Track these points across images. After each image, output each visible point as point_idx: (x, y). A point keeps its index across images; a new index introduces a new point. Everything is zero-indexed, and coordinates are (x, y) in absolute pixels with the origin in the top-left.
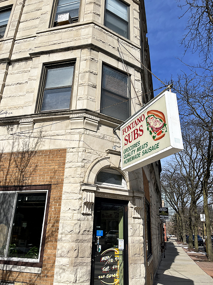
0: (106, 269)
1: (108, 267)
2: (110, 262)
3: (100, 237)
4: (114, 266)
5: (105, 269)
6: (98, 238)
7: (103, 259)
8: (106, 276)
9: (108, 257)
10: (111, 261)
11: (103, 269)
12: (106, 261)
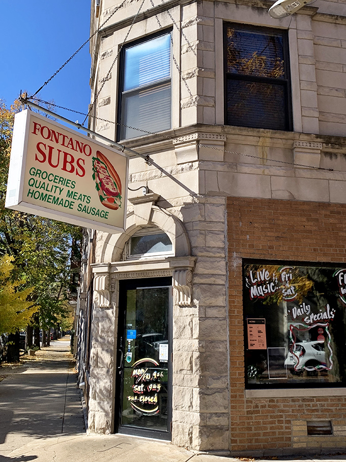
0: (140, 388)
1: (142, 386)
2: (145, 378)
3: (132, 340)
4: (151, 385)
5: (137, 387)
6: (129, 341)
7: (135, 372)
8: (138, 398)
9: (142, 370)
10: (147, 377)
11: (134, 388)
12: (139, 376)
